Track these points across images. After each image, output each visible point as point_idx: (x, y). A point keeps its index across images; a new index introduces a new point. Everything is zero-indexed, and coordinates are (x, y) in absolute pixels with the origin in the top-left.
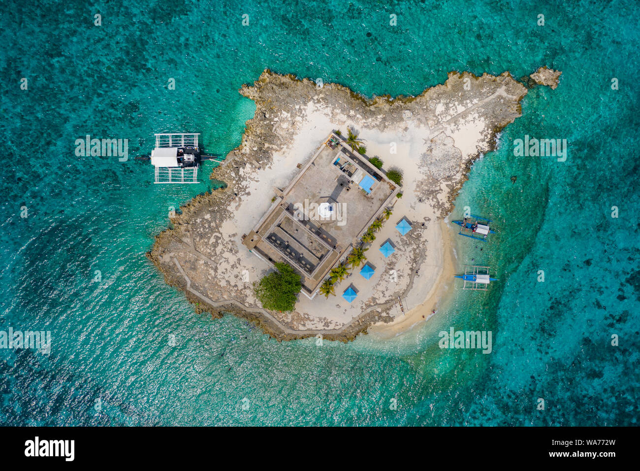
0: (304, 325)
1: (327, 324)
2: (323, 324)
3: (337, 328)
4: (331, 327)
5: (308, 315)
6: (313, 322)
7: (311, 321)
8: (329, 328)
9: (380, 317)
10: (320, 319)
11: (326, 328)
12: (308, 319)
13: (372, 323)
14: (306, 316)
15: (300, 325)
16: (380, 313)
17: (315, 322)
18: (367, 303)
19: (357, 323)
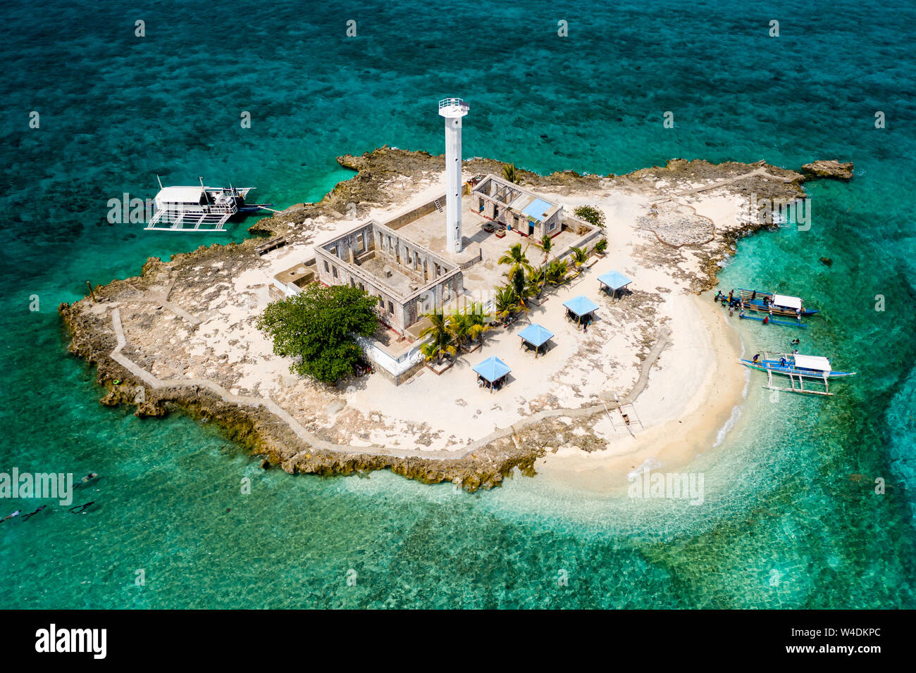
0: (366, 436)
1: (426, 439)
2: (417, 437)
3: (452, 448)
4: (437, 445)
5: (380, 416)
6: (389, 432)
7: (385, 428)
8: (431, 448)
9: (569, 438)
10: (411, 426)
11: (423, 447)
12: (380, 424)
13: (548, 449)
14: (376, 418)
15: (354, 436)
16: (568, 428)
17: (396, 431)
18: (533, 403)
19: (507, 441)
